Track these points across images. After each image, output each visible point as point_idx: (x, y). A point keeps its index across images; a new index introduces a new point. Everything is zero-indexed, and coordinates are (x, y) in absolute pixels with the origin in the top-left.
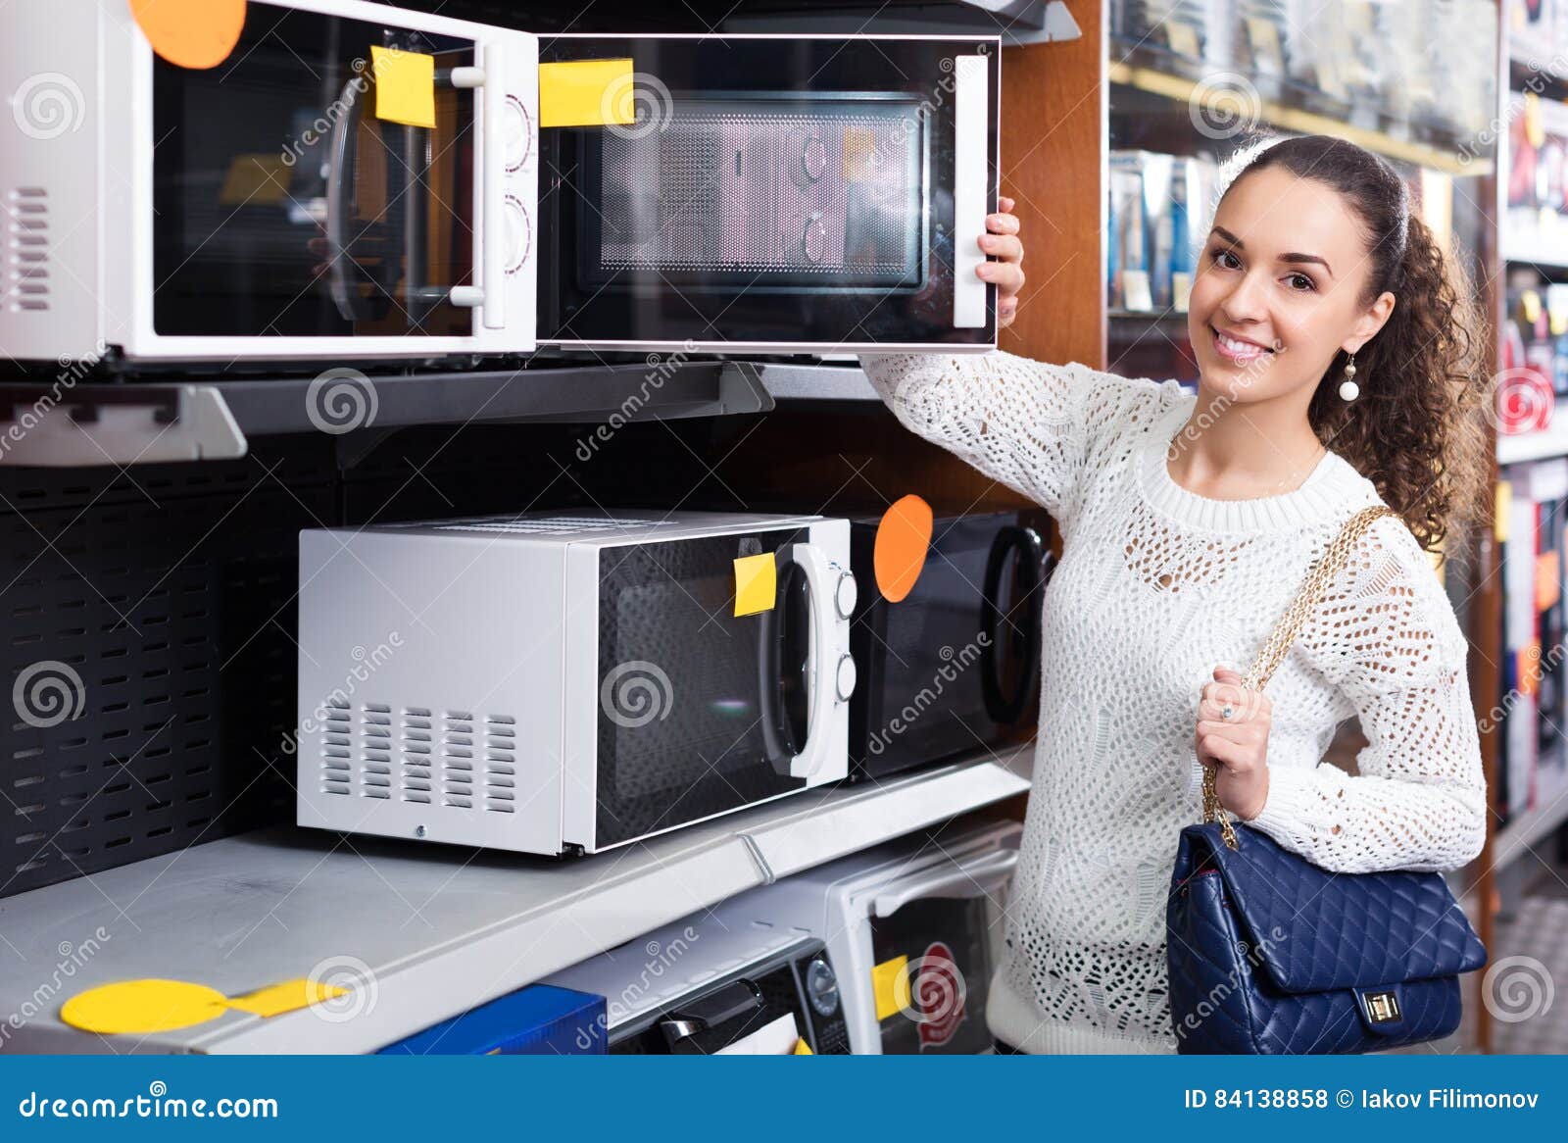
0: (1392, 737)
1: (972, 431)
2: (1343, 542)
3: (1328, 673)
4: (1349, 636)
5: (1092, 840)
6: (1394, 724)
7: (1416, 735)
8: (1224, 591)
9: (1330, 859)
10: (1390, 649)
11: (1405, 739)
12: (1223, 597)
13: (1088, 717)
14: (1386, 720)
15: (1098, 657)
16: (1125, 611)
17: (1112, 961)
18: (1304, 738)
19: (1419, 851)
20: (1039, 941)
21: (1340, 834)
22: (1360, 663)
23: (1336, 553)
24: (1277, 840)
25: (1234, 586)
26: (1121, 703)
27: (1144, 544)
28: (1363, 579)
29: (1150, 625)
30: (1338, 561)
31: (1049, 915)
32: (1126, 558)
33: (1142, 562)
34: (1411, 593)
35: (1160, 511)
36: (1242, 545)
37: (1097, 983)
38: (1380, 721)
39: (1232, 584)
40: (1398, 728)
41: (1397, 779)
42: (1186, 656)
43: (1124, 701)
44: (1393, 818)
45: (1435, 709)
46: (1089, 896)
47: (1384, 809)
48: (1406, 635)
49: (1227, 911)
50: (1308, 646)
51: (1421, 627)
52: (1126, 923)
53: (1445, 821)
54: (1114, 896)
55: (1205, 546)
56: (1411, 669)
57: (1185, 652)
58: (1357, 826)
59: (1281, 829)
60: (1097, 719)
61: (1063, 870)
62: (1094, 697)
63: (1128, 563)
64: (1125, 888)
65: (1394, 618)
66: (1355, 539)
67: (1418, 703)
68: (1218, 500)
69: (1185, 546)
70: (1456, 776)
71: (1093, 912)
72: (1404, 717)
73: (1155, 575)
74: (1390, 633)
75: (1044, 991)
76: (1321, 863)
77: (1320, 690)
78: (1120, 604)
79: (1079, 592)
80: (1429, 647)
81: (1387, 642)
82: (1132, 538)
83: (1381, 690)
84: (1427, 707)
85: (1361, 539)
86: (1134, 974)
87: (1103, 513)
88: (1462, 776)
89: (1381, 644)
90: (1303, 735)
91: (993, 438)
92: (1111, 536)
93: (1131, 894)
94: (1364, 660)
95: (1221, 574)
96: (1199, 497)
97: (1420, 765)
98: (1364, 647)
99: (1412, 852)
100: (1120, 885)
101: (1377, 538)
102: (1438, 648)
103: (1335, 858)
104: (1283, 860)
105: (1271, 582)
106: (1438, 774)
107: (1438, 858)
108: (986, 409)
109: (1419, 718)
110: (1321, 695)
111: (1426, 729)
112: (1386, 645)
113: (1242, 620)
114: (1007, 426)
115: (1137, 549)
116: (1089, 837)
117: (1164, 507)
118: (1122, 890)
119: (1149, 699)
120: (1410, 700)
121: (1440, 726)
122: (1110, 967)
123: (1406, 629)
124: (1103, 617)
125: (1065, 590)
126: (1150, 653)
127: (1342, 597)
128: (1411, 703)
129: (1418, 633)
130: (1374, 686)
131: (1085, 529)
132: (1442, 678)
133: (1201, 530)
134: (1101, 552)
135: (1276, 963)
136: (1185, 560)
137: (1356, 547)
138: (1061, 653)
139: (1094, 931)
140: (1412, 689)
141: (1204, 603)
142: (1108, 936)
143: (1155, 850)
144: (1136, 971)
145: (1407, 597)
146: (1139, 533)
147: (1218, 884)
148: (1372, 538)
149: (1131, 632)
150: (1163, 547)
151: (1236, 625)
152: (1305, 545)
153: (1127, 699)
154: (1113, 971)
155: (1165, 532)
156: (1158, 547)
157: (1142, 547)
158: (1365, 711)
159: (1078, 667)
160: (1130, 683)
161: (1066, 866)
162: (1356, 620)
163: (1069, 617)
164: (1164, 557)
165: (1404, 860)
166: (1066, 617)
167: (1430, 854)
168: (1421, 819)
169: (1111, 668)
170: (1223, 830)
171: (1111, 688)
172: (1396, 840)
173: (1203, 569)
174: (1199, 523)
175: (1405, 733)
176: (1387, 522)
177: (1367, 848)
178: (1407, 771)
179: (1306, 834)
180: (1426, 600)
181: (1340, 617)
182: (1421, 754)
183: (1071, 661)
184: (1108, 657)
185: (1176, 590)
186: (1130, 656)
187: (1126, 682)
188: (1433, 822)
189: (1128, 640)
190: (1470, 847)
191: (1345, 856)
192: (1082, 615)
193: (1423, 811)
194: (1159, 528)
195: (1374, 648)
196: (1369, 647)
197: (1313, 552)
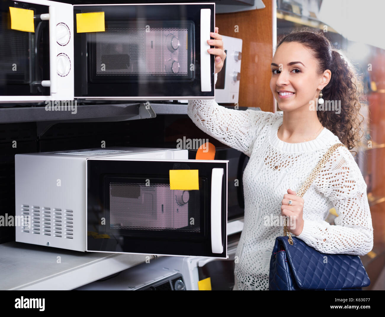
0: (344, 213)
1: (224, 131)
2: (328, 153)
3: (325, 194)
4: (330, 182)
5: (254, 244)
6: (344, 209)
7: (351, 213)
8: (293, 170)
9: (322, 249)
10: (343, 186)
11: (348, 214)
12: (293, 171)
13: (256, 209)
14: (342, 208)
15: (258, 191)
16: (265, 177)
17: (258, 279)
18: (319, 215)
19: (351, 248)
20: (239, 273)
21: (326, 241)
22: (334, 190)
23: (327, 157)
24: (306, 242)
25: (296, 168)
26: (264, 204)
27: (270, 157)
28: (334, 164)
29: (272, 181)
30: (326, 159)
31: (241, 265)
32: (265, 161)
33: (270, 162)
34: (349, 169)
35: (275, 147)
36: (299, 156)
37: (253, 285)
38: (340, 208)
39: (296, 167)
40: (345, 210)
41: (346, 226)
42: (282, 189)
43: (265, 204)
44: (343, 237)
45: (356, 205)
46: (252, 260)
47: (340, 235)
48: (347, 182)
49: (286, 263)
50: (318, 185)
51: (352, 179)
52: (262, 268)
53: (359, 239)
54: (258, 260)
55: (288, 157)
56: (349, 192)
57: (281, 188)
58: (332, 239)
59: (307, 239)
60: (258, 209)
61: (245, 252)
62: (257, 203)
63: (265, 163)
64: (262, 257)
65: (344, 176)
66: (332, 153)
67: (351, 202)
68: (291, 143)
69: (282, 157)
70: (363, 225)
71: (253, 264)
72: (347, 207)
73: (273, 166)
74: (342, 181)
75: (240, 287)
76: (320, 250)
77: (323, 199)
78: (263, 175)
79: (252, 172)
80: (354, 185)
81: (342, 184)
82: (267, 156)
83: (340, 198)
84: (354, 204)
85: (334, 153)
86: (264, 283)
87: (259, 149)
88: (365, 226)
89: (340, 184)
90: (319, 214)
91: (230, 132)
92: (261, 155)
93: (263, 259)
94: (335, 189)
95: (292, 165)
96: (286, 143)
97: (352, 222)
98: (335, 185)
99: (349, 248)
100: (260, 256)
101: (338, 152)
102: (357, 186)
103: (324, 249)
104: (307, 249)
105: (307, 167)
106: (357, 224)
107: (358, 251)
108: (227, 123)
109: (352, 207)
110: (323, 201)
111: (354, 211)
112: (341, 185)
113: (299, 178)
114: (233, 128)
115: (268, 159)
116: (253, 243)
117: (276, 147)
118: (261, 258)
119: (271, 202)
120: (349, 201)
121: (358, 210)
122: (257, 281)
123: (347, 180)
124: (259, 179)
125: (248, 172)
126: (272, 189)
127: (328, 170)
128: (349, 203)
129: (351, 181)
130: (338, 197)
131: (254, 154)
132: (358, 195)
133: (286, 152)
134: (258, 160)
135: (299, 280)
136: (282, 161)
137: (332, 155)
138: (248, 190)
139: (253, 270)
140: (349, 198)
141: (287, 173)
142: (256, 272)
143: (271, 246)
144: (264, 282)
145: (347, 170)
146: (269, 154)
147: (285, 255)
148: (337, 152)
149: (267, 183)
150: (276, 158)
151: (297, 180)
152: (317, 155)
153: (266, 203)
154: (258, 282)
155: (276, 153)
156: (274, 158)
157: (269, 158)
158: (336, 205)
159: (253, 194)
160: (266, 198)
161: (246, 251)
162: (332, 177)
163: (249, 180)
164: (276, 161)
165: (346, 251)
166: (248, 180)
167: (355, 249)
168: (352, 238)
169: (261, 194)
170: (289, 238)
171: (261, 200)
172: (344, 244)
173: (287, 163)
174: (286, 151)
175: (347, 212)
176: (342, 148)
177: (335, 246)
178: (348, 224)
179: (315, 241)
180: (353, 171)
181: (328, 176)
182: (352, 218)
183: (251, 192)
184: (260, 191)
185: (279, 170)
186: (266, 190)
187: (265, 198)
188: (355, 239)
189: (266, 185)
190: (368, 248)
191: (327, 248)
192: (253, 179)
193: (352, 236)
194: (274, 152)
195: (338, 186)
196: (336, 185)
197: (319, 157)
